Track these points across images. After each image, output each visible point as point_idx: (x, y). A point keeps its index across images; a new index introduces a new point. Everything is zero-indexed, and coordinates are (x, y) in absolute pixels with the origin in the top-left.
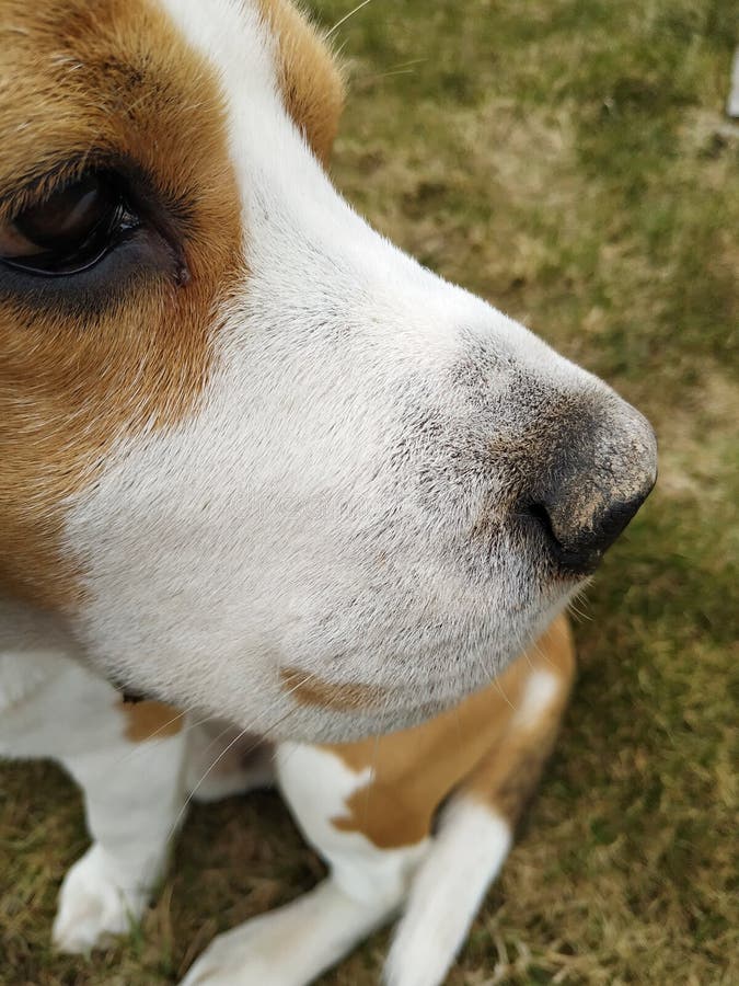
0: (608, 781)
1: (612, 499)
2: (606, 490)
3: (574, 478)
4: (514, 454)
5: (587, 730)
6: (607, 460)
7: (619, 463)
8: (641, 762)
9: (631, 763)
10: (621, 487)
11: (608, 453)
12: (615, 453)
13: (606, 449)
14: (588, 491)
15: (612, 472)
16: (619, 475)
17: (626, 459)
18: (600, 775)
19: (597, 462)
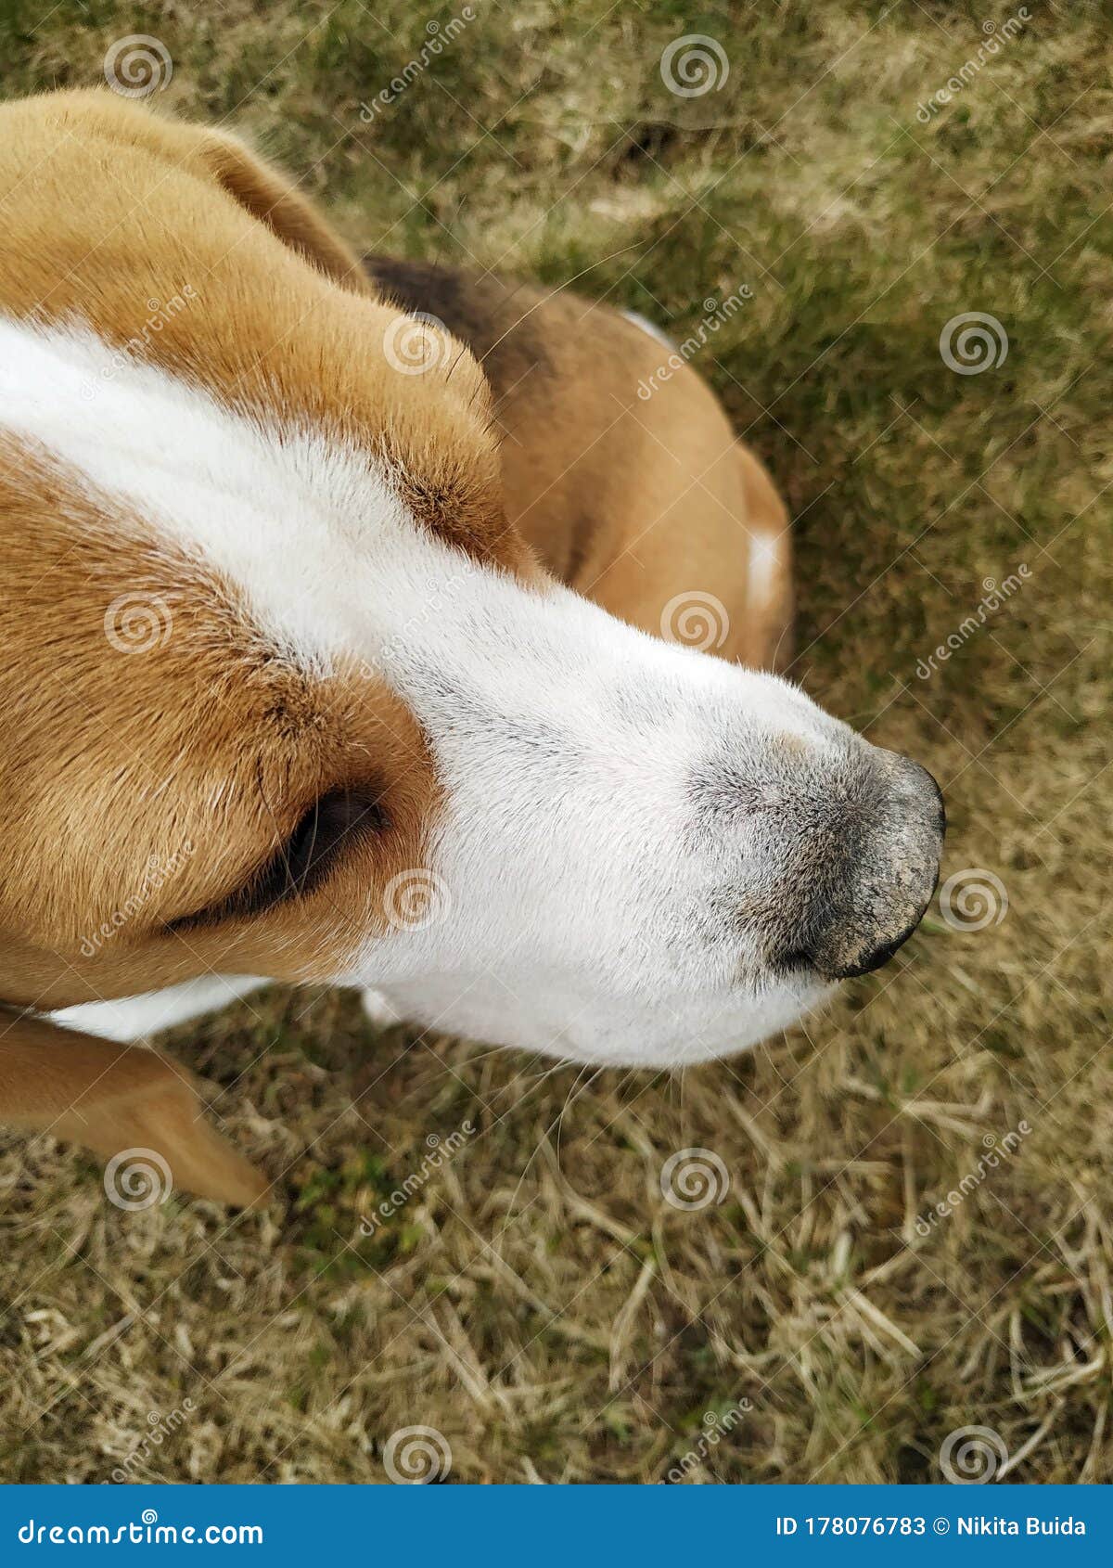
0: (864, 623)
1: (877, 943)
2: (869, 935)
3: (834, 927)
4: (764, 915)
5: (827, 578)
6: (868, 904)
7: (882, 906)
8: (896, 590)
9: (884, 594)
10: (886, 930)
11: (870, 896)
12: (877, 894)
13: (866, 891)
14: (850, 938)
15: (874, 916)
16: (882, 918)
17: (889, 898)
18: (854, 619)
19: (857, 909)
